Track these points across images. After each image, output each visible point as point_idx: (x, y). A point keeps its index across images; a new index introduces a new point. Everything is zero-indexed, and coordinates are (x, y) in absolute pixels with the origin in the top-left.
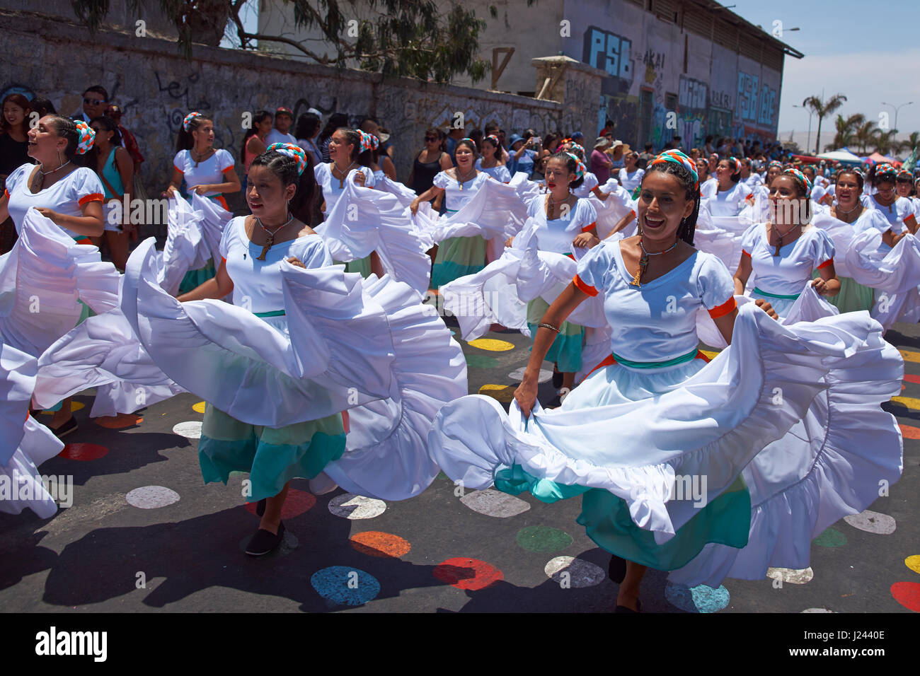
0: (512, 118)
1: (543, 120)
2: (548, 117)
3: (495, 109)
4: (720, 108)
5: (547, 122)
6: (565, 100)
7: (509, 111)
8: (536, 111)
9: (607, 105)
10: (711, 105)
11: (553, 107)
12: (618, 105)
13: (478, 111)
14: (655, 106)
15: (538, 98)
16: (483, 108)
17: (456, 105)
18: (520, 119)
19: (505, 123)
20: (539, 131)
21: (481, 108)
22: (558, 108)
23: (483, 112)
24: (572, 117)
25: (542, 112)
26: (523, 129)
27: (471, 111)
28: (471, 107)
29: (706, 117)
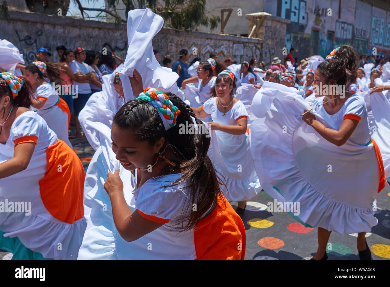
0: (233, 49)
1: (252, 49)
2: (254, 48)
3: (223, 45)
4: (361, 38)
5: (254, 51)
6: (265, 37)
7: (231, 45)
8: (247, 45)
9: (292, 39)
10: (355, 37)
11: (257, 42)
12: (298, 39)
13: (212, 46)
14: (321, 38)
15: (249, 37)
16: (215, 44)
17: (199, 43)
18: (238, 49)
19: (229, 52)
20: (249, 56)
21: (214, 44)
22: (260, 42)
23: (215, 47)
24: (269, 47)
25: (251, 45)
26: (240, 55)
27: (208, 46)
28: (208, 44)
29: (352, 43)
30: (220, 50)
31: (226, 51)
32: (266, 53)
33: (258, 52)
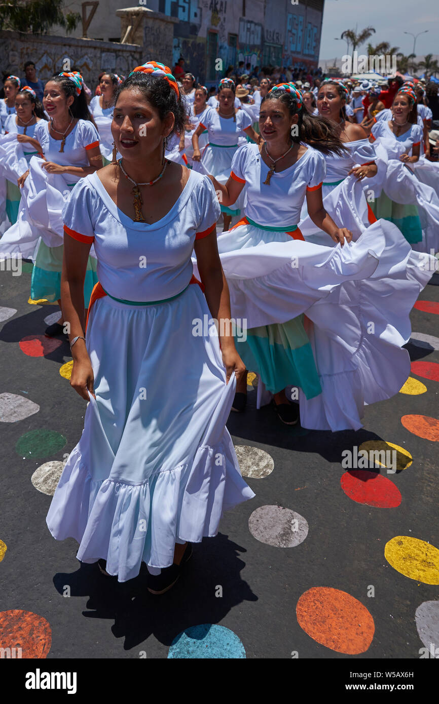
0: (101, 60)
1: (127, 60)
2: (130, 58)
3: (86, 54)
4: (272, 43)
5: (130, 62)
6: (144, 43)
7: (98, 55)
8: (120, 53)
9: (181, 46)
10: (265, 42)
11: (134, 49)
12: (190, 45)
13: (72, 55)
14: (219, 44)
15: (122, 43)
16: (76, 53)
17: (53, 51)
18: (108, 60)
19: (95, 65)
20: (124, 70)
21: (74, 53)
22: (139, 49)
23: (76, 57)
24: (151, 57)
25: (125, 54)
26: (111, 68)
27: (66, 56)
28: (66, 53)
29: (262, 51)
30: (83, 63)
31: (92, 63)
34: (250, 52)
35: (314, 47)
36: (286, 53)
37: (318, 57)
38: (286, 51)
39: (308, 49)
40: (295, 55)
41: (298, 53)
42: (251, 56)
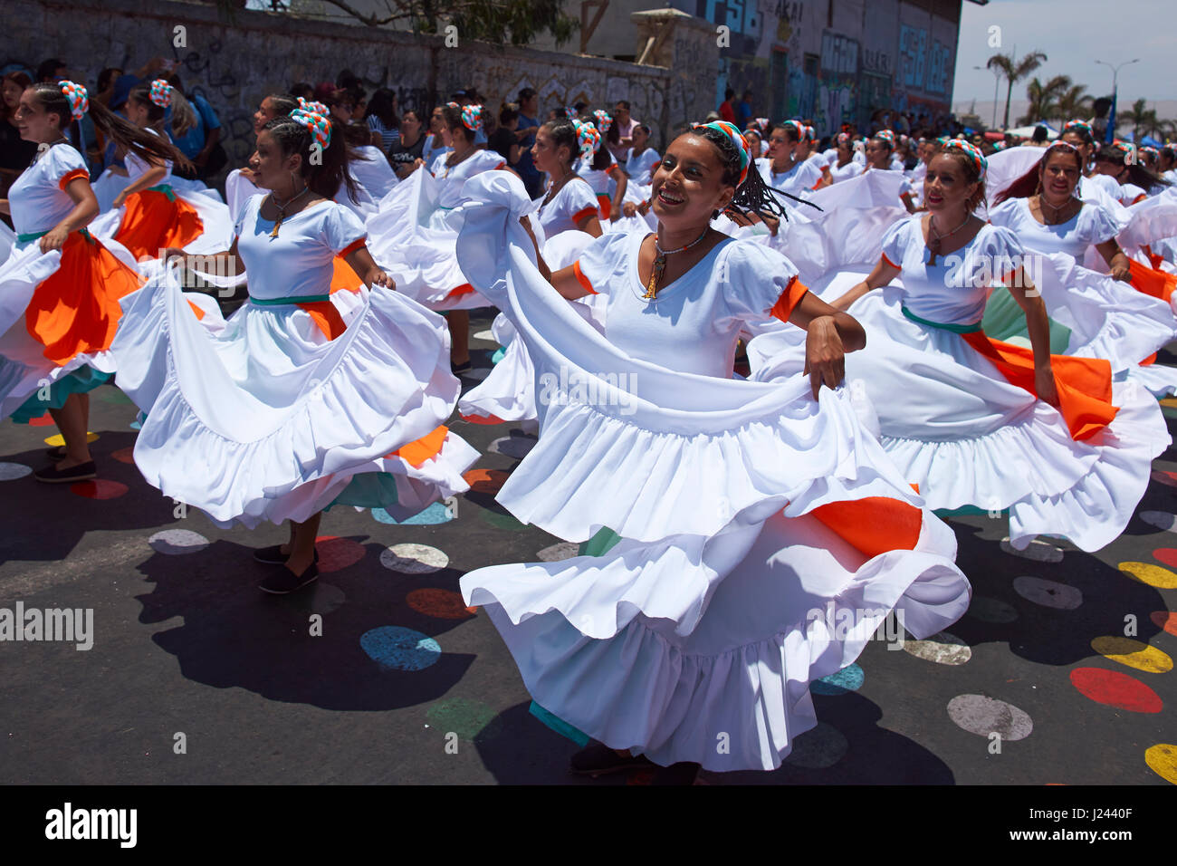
0: (606, 89)
1: (646, 90)
2: (651, 87)
3: (585, 78)
4: (876, 72)
5: (651, 94)
6: (674, 65)
7: (603, 81)
8: (636, 80)
9: (728, 70)
10: (863, 68)
11: (658, 74)
12: (743, 69)
13: (563, 80)
14: (790, 70)
15: (639, 64)
16: (569, 77)
17: (535, 73)
18: (616, 90)
19: (597, 96)
20: (640, 105)
21: (567, 76)
22: (665, 75)
23: (569, 82)
24: (683, 86)
25: (644, 81)
27: (554, 81)
28: (554, 76)
29: (858, 83)
30: (579, 91)
31: (592, 93)
32: (676, 100)
33: (659, 98)
34: (839, 84)
35: (945, 81)
36: (899, 88)
37: (950, 96)
38: (898, 84)
39: (934, 83)
40: (912, 93)
41: (919, 89)
42: (840, 91)
